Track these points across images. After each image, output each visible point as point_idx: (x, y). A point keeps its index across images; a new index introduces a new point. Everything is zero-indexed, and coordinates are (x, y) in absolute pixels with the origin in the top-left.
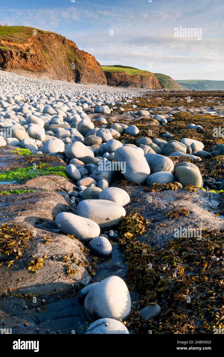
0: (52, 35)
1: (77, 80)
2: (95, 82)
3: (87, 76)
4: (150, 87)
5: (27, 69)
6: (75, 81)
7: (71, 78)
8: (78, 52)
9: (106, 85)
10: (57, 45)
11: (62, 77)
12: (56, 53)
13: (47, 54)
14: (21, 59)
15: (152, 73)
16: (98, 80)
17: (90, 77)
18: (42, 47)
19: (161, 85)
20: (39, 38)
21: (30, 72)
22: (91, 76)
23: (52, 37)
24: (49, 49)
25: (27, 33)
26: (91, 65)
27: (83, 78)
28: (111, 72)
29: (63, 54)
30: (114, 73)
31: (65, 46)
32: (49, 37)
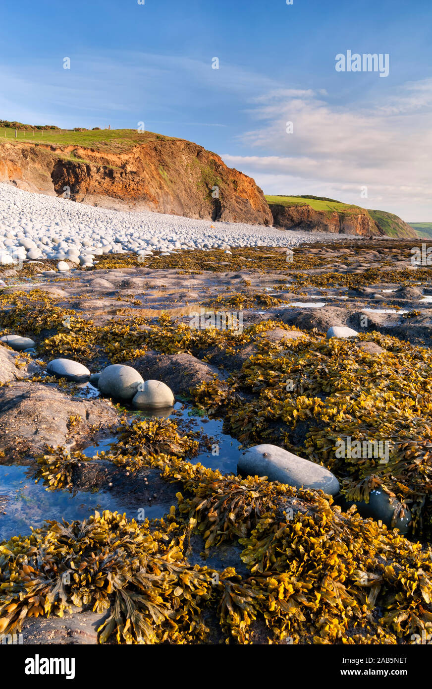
0: (178, 143)
1: (216, 216)
2: (247, 220)
3: (234, 210)
4: (358, 232)
5: (114, 195)
6: (211, 218)
7: (207, 213)
8: (221, 171)
9: (271, 226)
10: (185, 158)
11: (190, 211)
12: (182, 172)
13: (166, 173)
14: (104, 179)
15: (364, 210)
16: (254, 216)
17: (239, 211)
18: (159, 161)
19: (380, 230)
20: (155, 147)
21: (117, 200)
22: (242, 210)
23: (179, 147)
24: (171, 165)
25: (135, 139)
26: (246, 193)
27: (226, 213)
28: (284, 205)
29: (196, 173)
30: (289, 207)
31: (201, 161)
32: (172, 146)
